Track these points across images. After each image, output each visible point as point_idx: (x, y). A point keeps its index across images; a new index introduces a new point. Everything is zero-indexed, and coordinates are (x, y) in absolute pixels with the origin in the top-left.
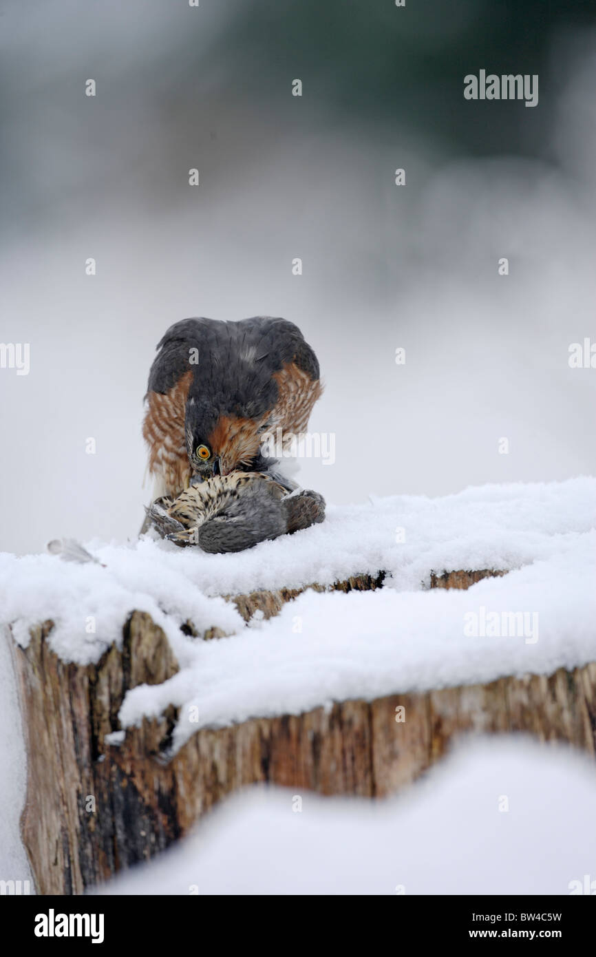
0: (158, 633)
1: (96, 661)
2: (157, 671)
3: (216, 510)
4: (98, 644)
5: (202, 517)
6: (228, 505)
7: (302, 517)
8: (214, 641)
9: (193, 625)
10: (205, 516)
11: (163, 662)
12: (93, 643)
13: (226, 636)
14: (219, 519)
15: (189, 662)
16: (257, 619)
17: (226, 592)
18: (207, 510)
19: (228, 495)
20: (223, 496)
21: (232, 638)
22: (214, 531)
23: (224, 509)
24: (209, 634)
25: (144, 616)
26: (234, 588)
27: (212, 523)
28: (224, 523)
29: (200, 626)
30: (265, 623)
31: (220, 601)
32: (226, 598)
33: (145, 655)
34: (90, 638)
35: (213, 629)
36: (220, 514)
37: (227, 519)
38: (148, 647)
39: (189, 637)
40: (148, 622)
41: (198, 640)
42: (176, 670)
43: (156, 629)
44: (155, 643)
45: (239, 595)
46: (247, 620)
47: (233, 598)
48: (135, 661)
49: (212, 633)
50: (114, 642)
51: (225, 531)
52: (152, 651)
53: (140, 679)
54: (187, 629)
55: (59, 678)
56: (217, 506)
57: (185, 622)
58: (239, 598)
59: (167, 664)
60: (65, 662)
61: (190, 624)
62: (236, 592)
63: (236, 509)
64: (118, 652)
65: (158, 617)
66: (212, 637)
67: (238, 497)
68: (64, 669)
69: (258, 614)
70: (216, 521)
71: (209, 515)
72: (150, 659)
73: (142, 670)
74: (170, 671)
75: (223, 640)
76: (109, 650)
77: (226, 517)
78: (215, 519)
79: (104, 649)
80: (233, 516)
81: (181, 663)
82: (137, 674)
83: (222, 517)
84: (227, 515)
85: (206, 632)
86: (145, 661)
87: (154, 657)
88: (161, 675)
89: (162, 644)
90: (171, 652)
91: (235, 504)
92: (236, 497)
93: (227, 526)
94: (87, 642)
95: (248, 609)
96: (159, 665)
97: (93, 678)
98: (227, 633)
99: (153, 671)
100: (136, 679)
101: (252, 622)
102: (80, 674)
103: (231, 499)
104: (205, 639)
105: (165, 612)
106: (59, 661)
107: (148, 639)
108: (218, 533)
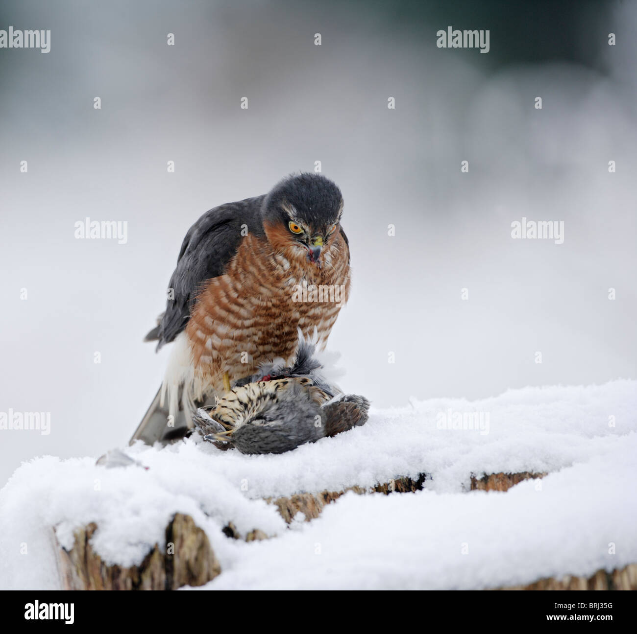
0: (200, 535)
1: (138, 563)
2: (200, 573)
3: (255, 413)
4: (140, 547)
5: (242, 418)
6: (267, 408)
7: (343, 422)
8: (256, 543)
9: (235, 527)
10: (245, 417)
11: (205, 564)
12: (136, 545)
13: (268, 538)
14: (257, 423)
15: (230, 565)
16: (298, 522)
17: (267, 494)
18: (246, 412)
19: (268, 398)
20: (263, 399)
21: (274, 540)
22: (251, 435)
23: (263, 412)
24: (251, 536)
25: (186, 519)
26: (276, 491)
27: (250, 427)
28: (262, 427)
29: (242, 528)
30: (306, 525)
31: (261, 503)
32: (268, 500)
33: (187, 557)
34: (133, 541)
35: (254, 532)
36: (259, 417)
37: (265, 423)
38: (190, 549)
39: (231, 539)
40: (190, 524)
41: (240, 542)
42: (218, 571)
43: (198, 531)
44: (197, 545)
45: (280, 498)
46: (288, 522)
47: (275, 500)
48: (178, 563)
49: (254, 536)
50: (157, 544)
51: (263, 435)
52: (194, 553)
53: (182, 581)
54: (229, 532)
55: (103, 579)
56: (256, 409)
57: (226, 524)
58: (280, 500)
59: (209, 566)
60: (108, 564)
61: (232, 526)
62: (277, 495)
63: (274, 413)
64: (160, 554)
65: (200, 520)
66: (254, 539)
67: (277, 401)
68: (107, 570)
69: (300, 516)
70: (253, 425)
71: (248, 418)
72: (192, 561)
73: (184, 572)
74: (212, 573)
75: (265, 542)
76: (152, 552)
77: (264, 421)
78: (254, 422)
79: (147, 551)
80: (271, 420)
81: (223, 563)
82: (180, 576)
83: (261, 421)
84: (265, 418)
85: (248, 534)
86: (187, 564)
87: (196, 559)
88: (204, 577)
89: (203, 546)
90: (213, 554)
91: (274, 408)
92: (275, 401)
93: (264, 430)
94: (130, 544)
95: (289, 511)
96: (201, 567)
97: (136, 580)
98: (269, 535)
99: (195, 573)
100: (179, 580)
101: (294, 524)
102: (123, 576)
103: (270, 403)
104: (247, 541)
105: (207, 514)
106: (103, 563)
107: (191, 541)
108: (255, 437)
